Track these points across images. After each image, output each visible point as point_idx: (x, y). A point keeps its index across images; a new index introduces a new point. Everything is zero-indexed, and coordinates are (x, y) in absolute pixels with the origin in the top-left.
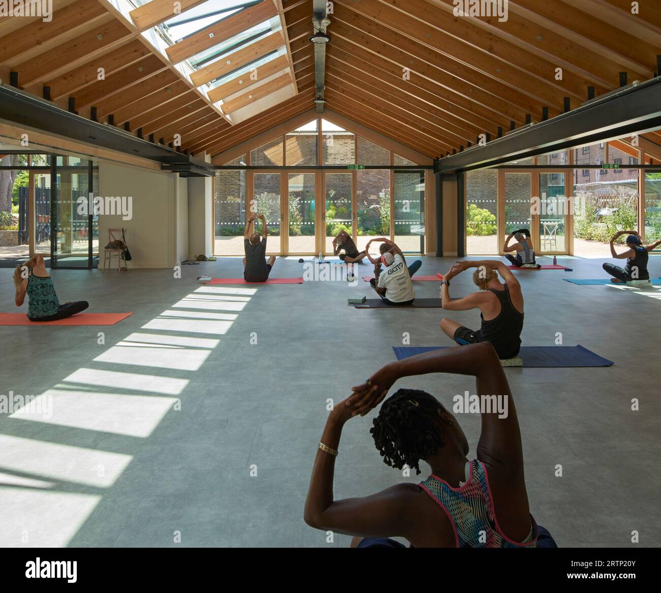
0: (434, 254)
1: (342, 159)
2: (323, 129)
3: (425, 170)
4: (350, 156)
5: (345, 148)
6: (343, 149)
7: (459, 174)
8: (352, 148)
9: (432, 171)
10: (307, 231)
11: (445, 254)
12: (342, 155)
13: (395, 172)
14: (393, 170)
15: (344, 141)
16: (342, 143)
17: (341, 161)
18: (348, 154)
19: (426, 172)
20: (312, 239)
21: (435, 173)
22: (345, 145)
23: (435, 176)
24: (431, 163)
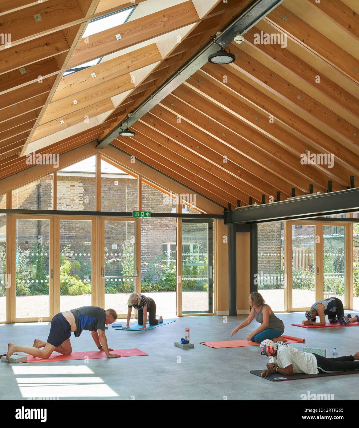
0: (227, 312)
1: (68, 204)
2: (103, 171)
3: (213, 219)
4: (77, 201)
5: (72, 191)
6: (69, 193)
7: (250, 228)
8: (80, 192)
9: (222, 221)
11: (239, 312)
12: (68, 200)
13: (183, 221)
14: (181, 219)
15: (70, 183)
16: (69, 186)
17: (68, 207)
18: (75, 198)
19: (216, 222)
20: (45, 299)
21: (225, 223)
22: (72, 188)
23: (226, 227)
24: (221, 211)
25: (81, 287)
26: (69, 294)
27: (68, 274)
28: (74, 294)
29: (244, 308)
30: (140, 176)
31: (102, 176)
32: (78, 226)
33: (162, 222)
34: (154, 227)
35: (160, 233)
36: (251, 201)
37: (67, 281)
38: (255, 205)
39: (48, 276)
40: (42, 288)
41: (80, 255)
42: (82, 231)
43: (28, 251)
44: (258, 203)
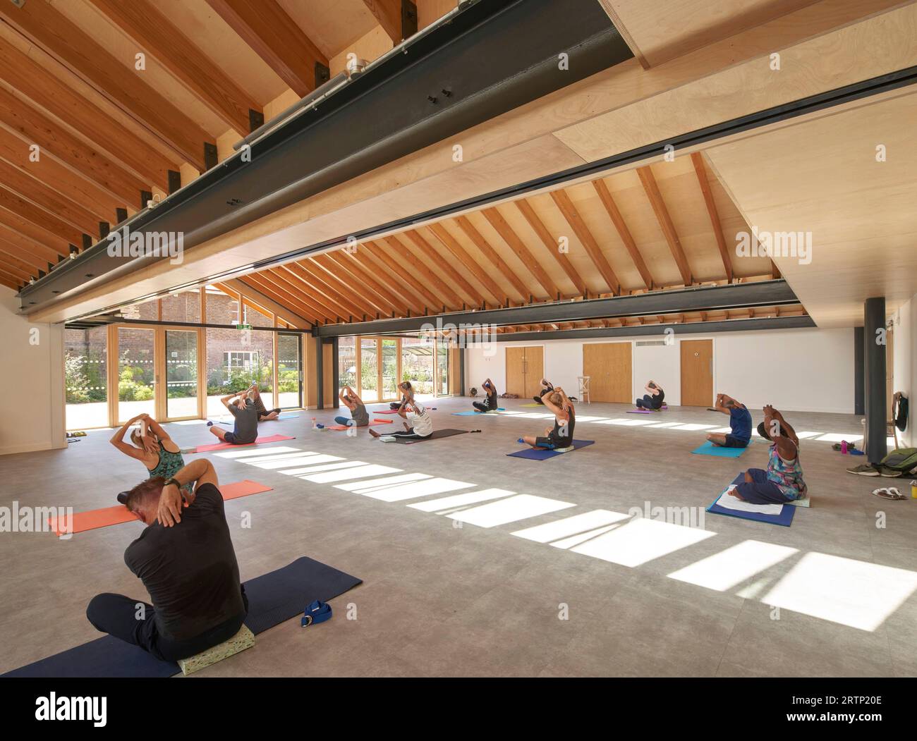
0: (316, 407)
3: (303, 333)
7: (333, 340)
9: (310, 335)
10: (97, 397)
11: (325, 406)
13: (279, 334)
14: (278, 332)
19: (305, 336)
21: (313, 336)
23: (314, 340)
24: (309, 327)
25: (148, 393)
26: (136, 400)
27: (132, 380)
28: (141, 399)
29: (328, 403)
30: (242, 295)
31: (207, 292)
32: (134, 334)
33: (224, 333)
34: (216, 337)
35: (221, 342)
36: (339, 320)
37: (132, 387)
38: (344, 323)
39: (154, 382)
40: (99, 395)
41: (137, 361)
42: (138, 339)
43: (81, 357)
44: (346, 322)
